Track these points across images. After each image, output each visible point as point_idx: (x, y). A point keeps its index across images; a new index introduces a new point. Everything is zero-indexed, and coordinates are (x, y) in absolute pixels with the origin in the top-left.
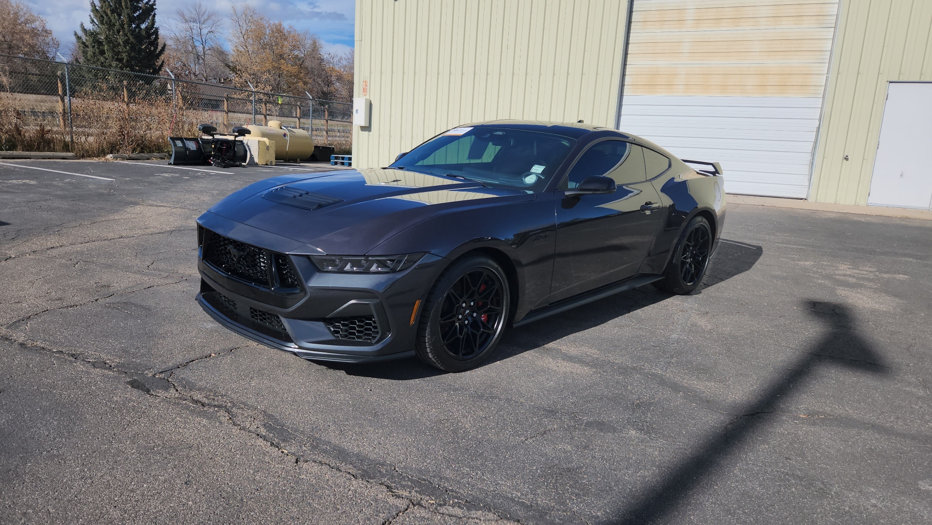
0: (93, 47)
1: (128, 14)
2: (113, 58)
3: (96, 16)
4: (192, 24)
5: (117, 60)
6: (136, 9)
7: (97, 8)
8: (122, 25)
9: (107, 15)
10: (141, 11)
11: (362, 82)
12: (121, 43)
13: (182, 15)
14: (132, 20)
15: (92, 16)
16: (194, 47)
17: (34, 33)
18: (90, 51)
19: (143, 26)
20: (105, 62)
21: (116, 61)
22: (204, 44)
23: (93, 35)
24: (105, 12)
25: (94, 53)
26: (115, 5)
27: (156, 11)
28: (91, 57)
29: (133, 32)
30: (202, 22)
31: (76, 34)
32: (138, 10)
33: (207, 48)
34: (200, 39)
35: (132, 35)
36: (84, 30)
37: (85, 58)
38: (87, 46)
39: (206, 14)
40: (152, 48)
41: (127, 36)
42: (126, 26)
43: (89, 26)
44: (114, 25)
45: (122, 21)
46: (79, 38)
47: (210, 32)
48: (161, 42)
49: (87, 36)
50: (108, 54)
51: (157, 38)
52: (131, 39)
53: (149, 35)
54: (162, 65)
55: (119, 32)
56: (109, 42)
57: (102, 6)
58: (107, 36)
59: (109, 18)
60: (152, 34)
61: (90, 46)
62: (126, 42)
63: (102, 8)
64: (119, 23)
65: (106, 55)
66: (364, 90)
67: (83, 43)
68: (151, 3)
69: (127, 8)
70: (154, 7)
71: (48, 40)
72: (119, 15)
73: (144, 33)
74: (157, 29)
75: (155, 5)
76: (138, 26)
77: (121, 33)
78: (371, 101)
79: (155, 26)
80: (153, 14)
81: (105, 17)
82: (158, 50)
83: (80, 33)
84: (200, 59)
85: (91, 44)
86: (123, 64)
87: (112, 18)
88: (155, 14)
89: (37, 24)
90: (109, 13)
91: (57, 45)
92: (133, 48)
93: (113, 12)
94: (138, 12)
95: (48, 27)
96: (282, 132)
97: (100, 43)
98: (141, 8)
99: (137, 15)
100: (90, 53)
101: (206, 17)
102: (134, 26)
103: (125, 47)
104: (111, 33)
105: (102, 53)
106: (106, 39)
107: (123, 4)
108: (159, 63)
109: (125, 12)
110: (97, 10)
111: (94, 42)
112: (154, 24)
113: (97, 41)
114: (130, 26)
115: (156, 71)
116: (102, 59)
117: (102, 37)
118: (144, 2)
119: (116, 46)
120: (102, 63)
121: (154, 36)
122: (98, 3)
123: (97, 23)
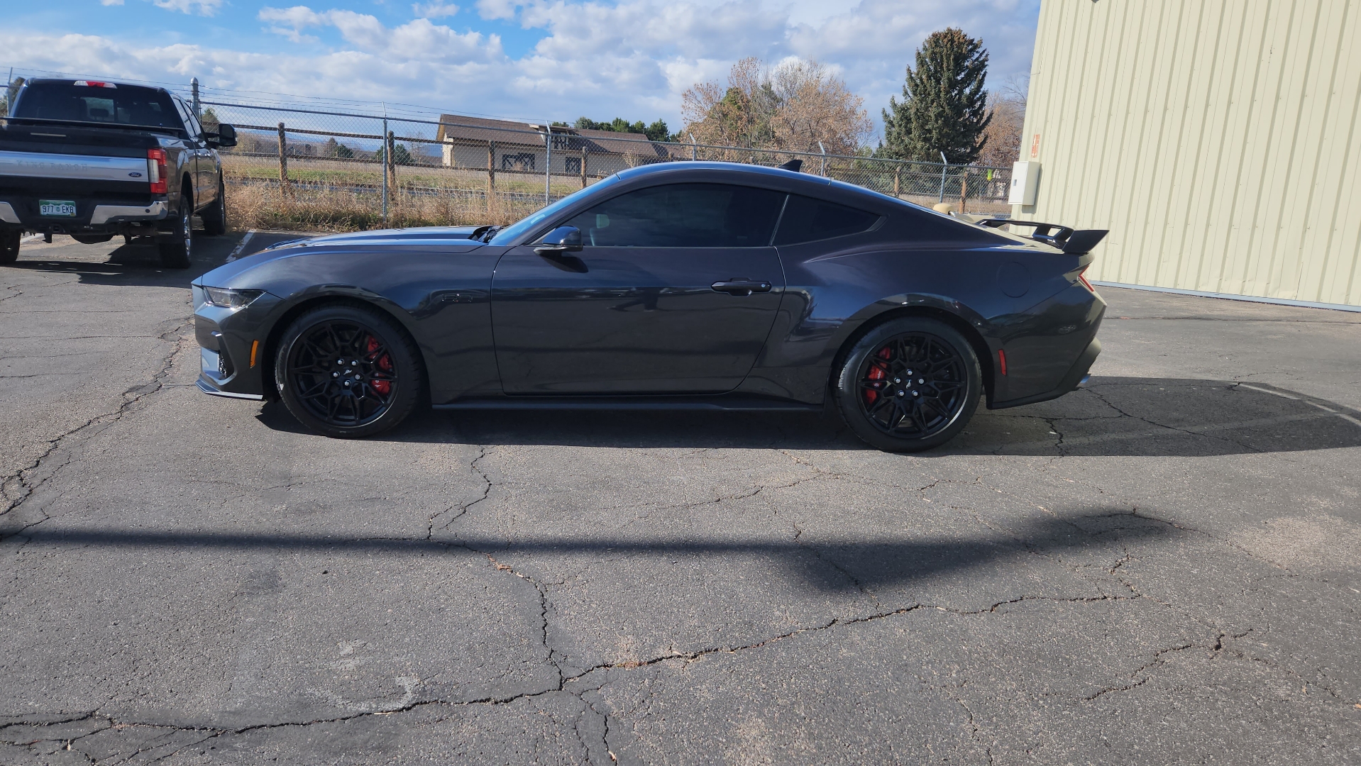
0: (900, 126)
1: (949, 79)
2: (920, 136)
3: (909, 85)
5: (925, 140)
6: (960, 69)
7: (913, 75)
8: (938, 94)
9: (923, 83)
10: (966, 71)
11: (1032, 137)
12: (933, 117)
14: (953, 84)
15: (906, 86)
17: (841, 117)
18: (895, 130)
19: (967, 91)
20: (910, 144)
21: (922, 141)
23: (904, 110)
24: (921, 79)
25: (899, 134)
26: (935, 68)
27: (987, 68)
28: (895, 139)
29: (951, 100)
31: (884, 111)
32: (964, 71)
35: (949, 105)
36: (894, 105)
37: (890, 141)
38: (893, 126)
40: (975, 121)
41: (942, 107)
42: (942, 95)
43: (901, 100)
44: (929, 94)
45: (939, 88)
46: (886, 116)
48: (987, 110)
49: (895, 113)
50: (915, 134)
51: (982, 105)
52: (947, 110)
53: (972, 102)
54: (984, 141)
55: (933, 102)
56: (919, 118)
57: (919, 72)
58: (918, 110)
59: (925, 86)
60: (977, 99)
61: (897, 125)
62: (938, 116)
63: (918, 74)
64: (935, 91)
65: (912, 136)
66: (1034, 149)
67: (891, 122)
68: (981, 59)
69: (949, 70)
70: (986, 63)
71: (858, 124)
72: (938, 81)
73: (964, 100)
74: (985, 94)
75: (987, 61)
76: (961, 92)
77: (935, 104)
78: (1041, 165)
79: (982, 90)
80: (982, 73)
81: (921, 86)
82: (982, 122)
83: (889, 110)
85: (898, 122)
86: (931, 144)
87: (928, 86)
88: (985, 73)
90: (925, 78)
92: (946, 123)
93: (929, 78)
94: (963, 74)
97: (909, 120)
98: (967, 67)
99: (961, 78)
100: (895, 134)
102: (956, 92)
103: (936, 121)
104: (923, 106)
105: (909, 132)
106: (916, 114)
107: (945, 66)
108: (980, 140)
109: (946, 74)
110: (911, 78)
111: (902, 120)
112: (981, 87)
113: (906, 118)
114: (947, 92)
115: (975, 150)
116: (907, 140)
117: (913, 111)
118: (974, 58)
119: (926, 122)
120: (906, 146)
121: (979, 103)
122: (914, 70)
123: (911, 95)
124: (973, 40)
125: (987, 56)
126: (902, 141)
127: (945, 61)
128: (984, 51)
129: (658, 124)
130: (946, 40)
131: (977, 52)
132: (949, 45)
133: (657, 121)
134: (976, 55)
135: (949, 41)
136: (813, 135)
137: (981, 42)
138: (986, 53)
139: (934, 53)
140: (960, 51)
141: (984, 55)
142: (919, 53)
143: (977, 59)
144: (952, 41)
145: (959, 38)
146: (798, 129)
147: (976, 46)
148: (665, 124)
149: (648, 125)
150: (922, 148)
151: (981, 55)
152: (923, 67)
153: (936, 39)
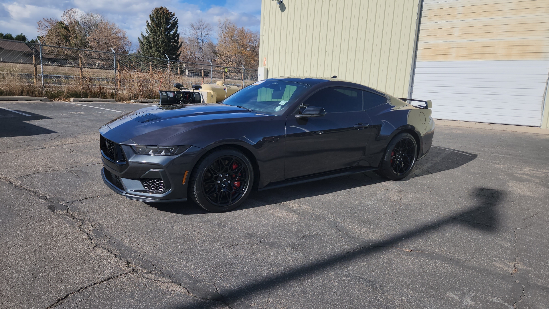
0: (147, 45)
1: (164, 27)
2: (156, 50)
3: (149, 29)
4: (197, 30)
5: (158, 51)
6: (168, 24)
7: (149, 24)
8: (161, 33)
9: (154, 28)
10: (171, 25)
11: (263, 58)
12: (160, 42)
13: (192, 26)
14: (166, 30)
15: (147, 29)
16: (198, 43)
17: (119, 39)
18: (145, 46)
19: (172, 33)
20: (152, 52)
22: (203, 41)
23: (147, 38)
24: (153, 26)
25: (147, 48)
26: (158, 22)
27: (178, 24)
28: (146, 50)
29: (166, 36)
30: (203, 29)
31: (139, 38)
32: (169, 25)
33: (204, 43)
34: (201, 39)
35: (166, 38)
36: (143, 36)
37: (143, 51)
38: (144, 45)
39: (204, 25)
40: (176, 44)
41: (163, 38)
42: (163, 33)
43: (145, 34)
44: (157, 33)
45: (161, 30)
46: (140, 40)
47: (206, 34)
48: (180, 41)
49: (144, 39)
50: (154, 48)
51: (178, 39)
52: (165, 40)
53: (174, 38)
54: (180, 53)
55: (159, 36)
56: (154, 42)
57: (152, 23)
58: (153, 39)
59: (155, 29)
60: (176, 36)
61: (145, 44)
62: (163, 42)
63: (151, 24)
64: (160, 32)
65: (153, 49)
66: (264, 63)
67: (142, 43)
68: (176, 20)
69: (164, 24)
71: (125, 42)
72: (160, 28)
73: (172, 36)
74: (178, 34)
75: (178, 21)
76: (169, 33)
77: (160, 37)
78: (268, 69)
79: (177, 33)
80: (177, 26)
81: (153, 29)
82: (179, 45)
83: (141, 38)
84: (201, 49)
85: (146, 43)
86: (161, 53)
87: (156, 29)
88: (178, 26)
89: (121, 34)
90: (155, 26)
91: (130, 44)
92: (166, 45)
93: (157, 26)
94: (169, 26)
95: (126, 36)
96: (224, 87)
97: (150, 43)
98: (171, 23)
99: (169, 27)
100: (145, 48)
101: (204, 26)
102: (167, 33)
103: (162, 44)
104: (155, 37)
105: (151, 48)
106: (153, 40)
107: (162, 22)
108: (179, 52)
109: (163, 26)
110: (149, 25)
111: (147, 42)
112: (177, 32)
113: (149, 42)
114: (165, 33)
115: (178, 56)
116: (151, 51)
117: (151, 40)
118: (173, 20)
119: (157, 44)
120: (151, 53)
121: (177, 38)
122: (150, 22)
123: (149, 32)
124: (171, 12)
125: (178, 19)
126: (149, 51)
127: (162, 20)
128: (176, 17)
129: (20, 35)
130: (161, 11)
131: (174, 18)
132: (163, 14)
133: (19, 34)
134: (173, 19)
135: (162, 12)
136: (108, 46)
137: (174, 13)
138: (177, 18)
139: (157, 16)
140: (167, 16)
141: (177, 19)
142: (151, 15)
143: (174, 20)
144: (163, 12)
145: (166, 11)
146: (100, 43)
147: (173, 15)
148: (25, 36)
149: (14, 36)
150: (158, 55)
151: (175, 19)
152: (153, 21)
153: (157, 11)
